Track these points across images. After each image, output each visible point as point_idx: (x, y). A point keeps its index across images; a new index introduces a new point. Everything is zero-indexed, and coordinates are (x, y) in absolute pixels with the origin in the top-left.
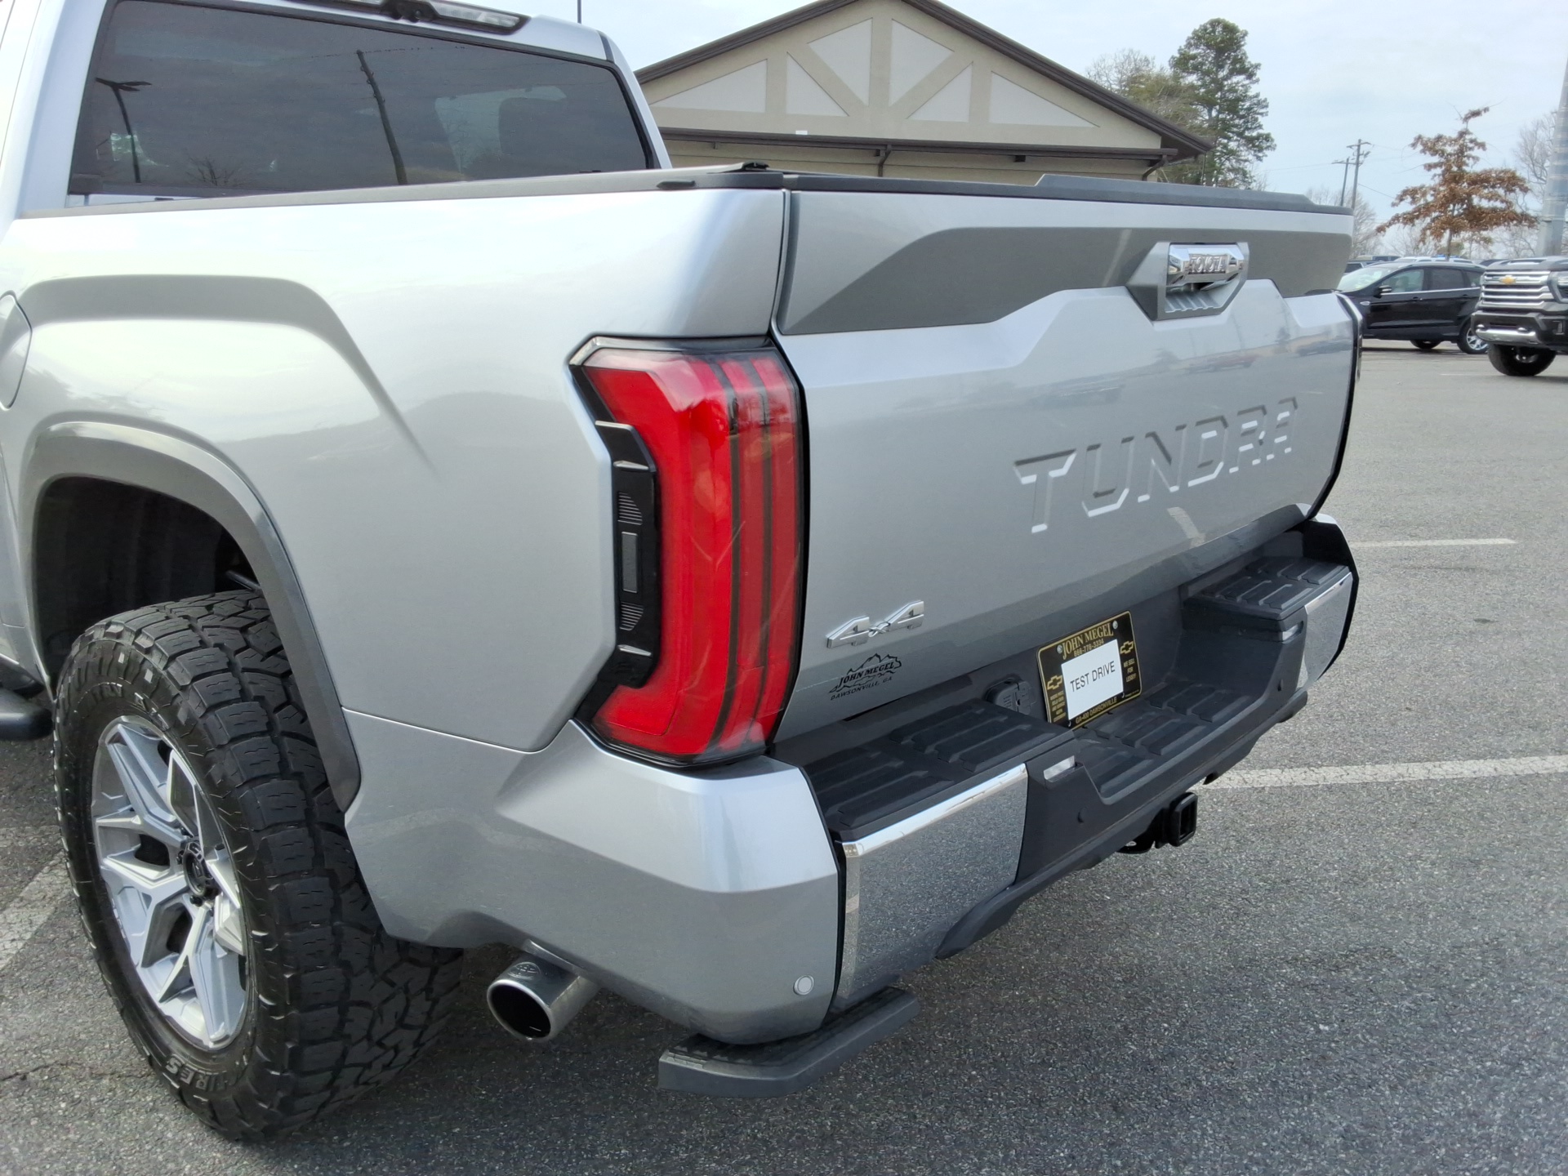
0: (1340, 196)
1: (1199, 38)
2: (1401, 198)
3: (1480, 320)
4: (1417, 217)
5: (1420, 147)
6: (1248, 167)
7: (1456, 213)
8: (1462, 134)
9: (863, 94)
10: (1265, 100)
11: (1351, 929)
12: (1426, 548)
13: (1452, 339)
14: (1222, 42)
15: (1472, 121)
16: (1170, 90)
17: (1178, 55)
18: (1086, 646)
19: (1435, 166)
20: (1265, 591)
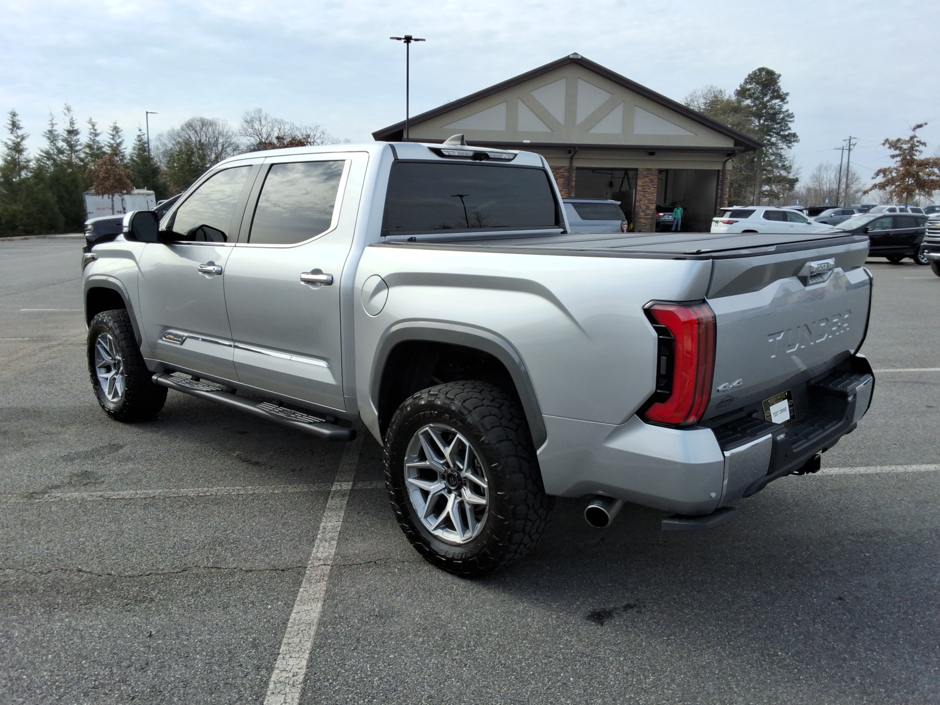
0: (839, 168)
1: (752, 79)
2: (877, 174)
3: (926, 248)
4: (887, 185)
5: (887, 145)
6: (783, 152)
7: (910, 182)
8: (912, 138)
9: (561, 119)
10: (792, 114)
11: (875, 524)
12: (900, 372)
13: (911, 257)
14: (765, 80)
15: (918, 130)
16: (734, 109)
17: (739, 89)
18: (778, 400)
19: (897, 156)
20: (840, 383)
